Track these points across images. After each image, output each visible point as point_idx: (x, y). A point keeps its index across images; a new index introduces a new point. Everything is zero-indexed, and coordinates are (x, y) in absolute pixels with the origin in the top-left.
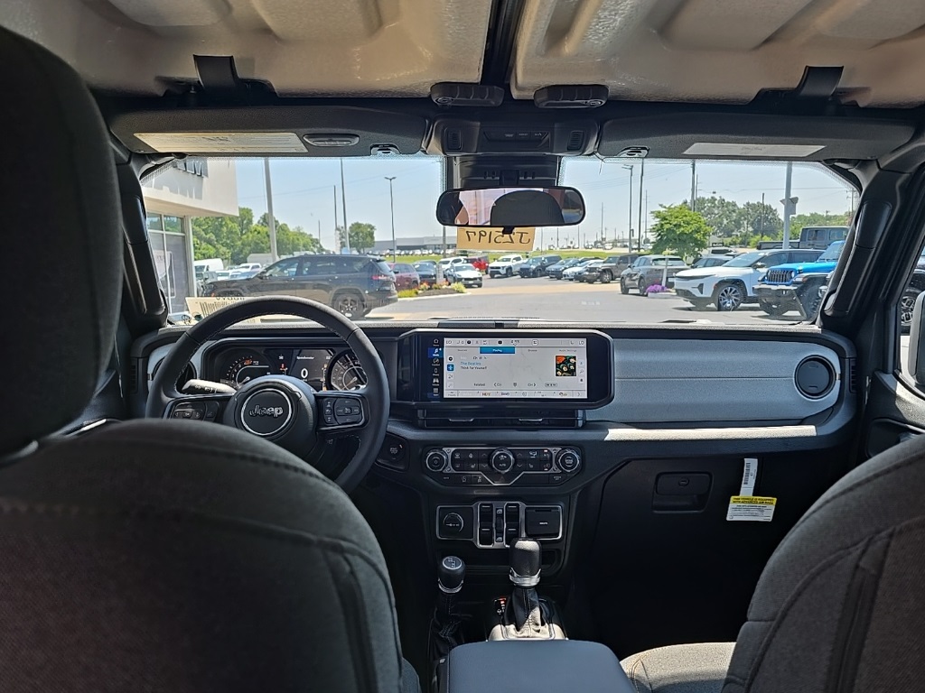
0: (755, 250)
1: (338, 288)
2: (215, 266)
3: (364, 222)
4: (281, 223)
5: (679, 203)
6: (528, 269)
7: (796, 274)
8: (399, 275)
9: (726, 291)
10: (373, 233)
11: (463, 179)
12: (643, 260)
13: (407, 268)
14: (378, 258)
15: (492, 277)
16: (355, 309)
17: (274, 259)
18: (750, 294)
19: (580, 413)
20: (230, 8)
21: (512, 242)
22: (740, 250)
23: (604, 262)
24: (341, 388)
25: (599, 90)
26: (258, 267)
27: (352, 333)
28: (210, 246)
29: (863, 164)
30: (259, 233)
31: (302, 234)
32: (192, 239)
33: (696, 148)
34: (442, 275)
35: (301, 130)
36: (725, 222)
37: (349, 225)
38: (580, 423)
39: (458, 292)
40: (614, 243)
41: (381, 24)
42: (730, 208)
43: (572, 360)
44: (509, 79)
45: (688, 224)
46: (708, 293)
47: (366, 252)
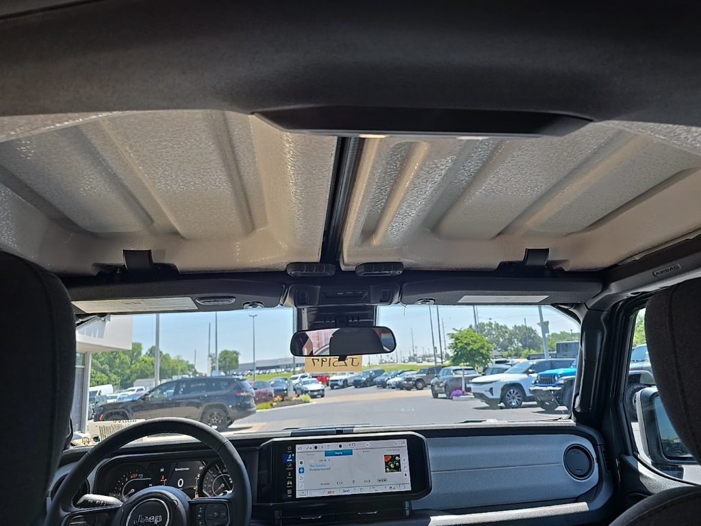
0: (526, 360)
1: (207, 404)
2: (107, 390)
3: (230, 349)
4: (164, 353)
5: (467, 327)
6: (360, 381)
7: (558, 378)
8: (258, 390)
9: (510, 393)
10: (238, 358)
11: (309, 323)
12: (446, 371)
13: (264, 385)
14: (241, 377)
15: (332, 388)
16: (220, 422)
17: (156, 383)
18: (528, 394)
19: (407, 504)
20: (152, 221)
21: (346, 365)
22: (516, 360)
23: (417, 374)
24: (210, 494)
25: (398, 265)
26: (142, 389)
27: (222, 445)
28: (103, 375)
29: (577, 306)
30: (146, 362)
31: (180, 361)
32: (90, 370)
33: (465, 299)
34: (292, 388)
35: (194, 295)
36: (501, 340)
37: (219, 352)
38: (408, 513)
39: (305, 402)
40: (424, 358)
41: (254, 228)
42: (504, 330)
43: (397, 458)
44: (339, 258)
45: (475, 342)
46: (497, 395)
47: (231, 373)
